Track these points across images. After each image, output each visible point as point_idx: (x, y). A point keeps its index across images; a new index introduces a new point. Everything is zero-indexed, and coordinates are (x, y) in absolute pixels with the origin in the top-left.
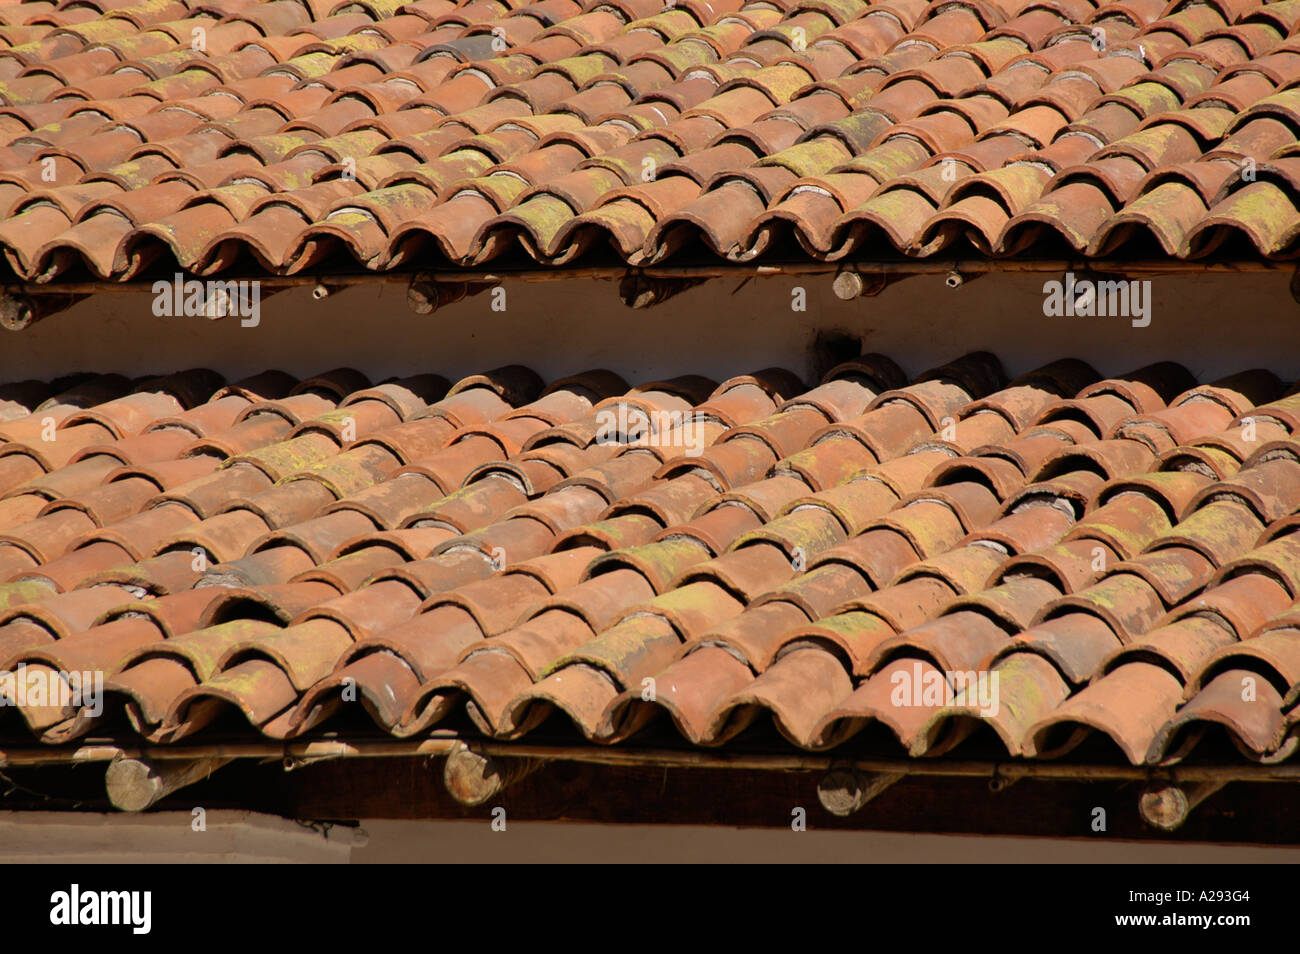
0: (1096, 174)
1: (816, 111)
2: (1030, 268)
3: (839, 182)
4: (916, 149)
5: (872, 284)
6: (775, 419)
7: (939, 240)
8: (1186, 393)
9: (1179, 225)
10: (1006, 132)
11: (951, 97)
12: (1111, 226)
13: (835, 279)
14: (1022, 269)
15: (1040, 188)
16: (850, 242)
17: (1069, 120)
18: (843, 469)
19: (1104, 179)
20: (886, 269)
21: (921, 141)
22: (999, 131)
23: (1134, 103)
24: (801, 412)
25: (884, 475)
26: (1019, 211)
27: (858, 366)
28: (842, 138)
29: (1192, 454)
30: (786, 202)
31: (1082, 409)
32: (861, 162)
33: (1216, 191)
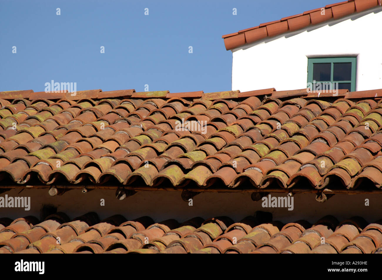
0: (127, 161)
1: (45, 140)
2: (107, 188)
3: (51, 161)
4: (75, 152)
5: (60, 192)
6: (30, 231)
7: (81, 179)
8: (151, 225)
9: (150, 176)
10: (101, 148)
11: (86, 137)
12: (131, 176)
13: (49, 189)
14: (105, 188)
15: (111, 164)
16: (54, 179)
17: (120, 145)
18: (49, 246)
19: (129, 163)
20: (65, 187)
21: (76, 150)
22: (99, 148)
23: (139, 141)
24: (38, 229)
25: (61, 248)
26: (104, 171)
27: (56, 216)
28: (53, 148)
29: (152, 243)
30: (35, 167)
31: (121, 230)
32: (58, 155)
33: (161, 167)
